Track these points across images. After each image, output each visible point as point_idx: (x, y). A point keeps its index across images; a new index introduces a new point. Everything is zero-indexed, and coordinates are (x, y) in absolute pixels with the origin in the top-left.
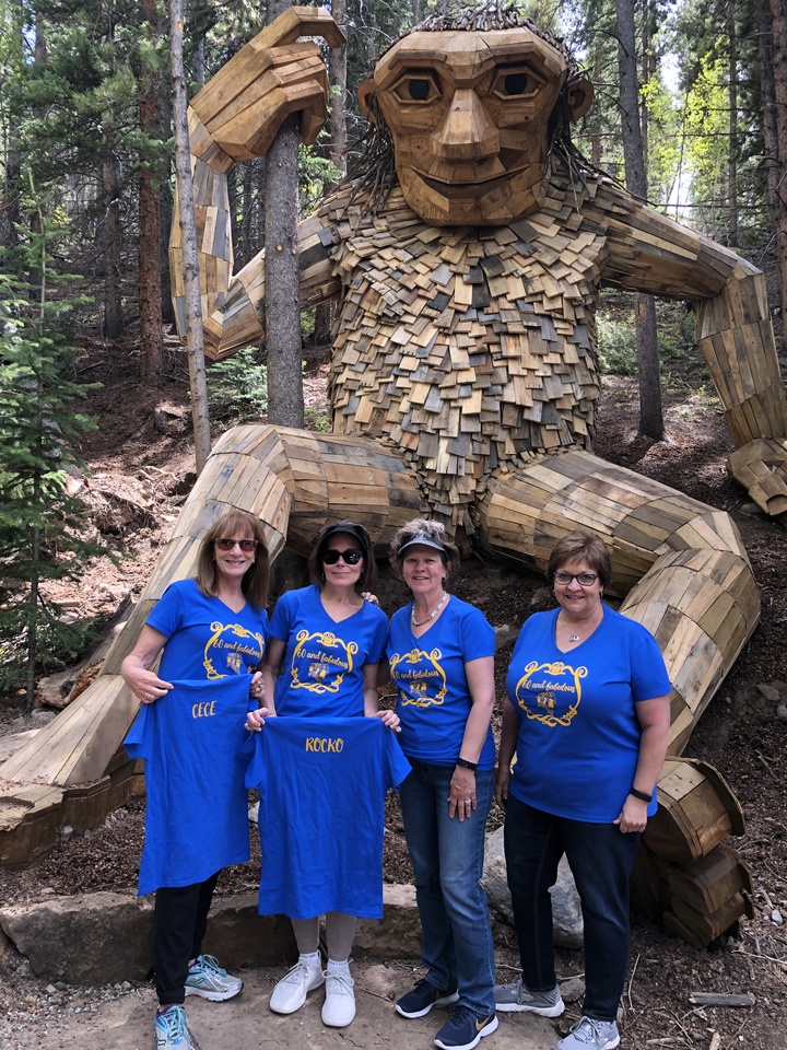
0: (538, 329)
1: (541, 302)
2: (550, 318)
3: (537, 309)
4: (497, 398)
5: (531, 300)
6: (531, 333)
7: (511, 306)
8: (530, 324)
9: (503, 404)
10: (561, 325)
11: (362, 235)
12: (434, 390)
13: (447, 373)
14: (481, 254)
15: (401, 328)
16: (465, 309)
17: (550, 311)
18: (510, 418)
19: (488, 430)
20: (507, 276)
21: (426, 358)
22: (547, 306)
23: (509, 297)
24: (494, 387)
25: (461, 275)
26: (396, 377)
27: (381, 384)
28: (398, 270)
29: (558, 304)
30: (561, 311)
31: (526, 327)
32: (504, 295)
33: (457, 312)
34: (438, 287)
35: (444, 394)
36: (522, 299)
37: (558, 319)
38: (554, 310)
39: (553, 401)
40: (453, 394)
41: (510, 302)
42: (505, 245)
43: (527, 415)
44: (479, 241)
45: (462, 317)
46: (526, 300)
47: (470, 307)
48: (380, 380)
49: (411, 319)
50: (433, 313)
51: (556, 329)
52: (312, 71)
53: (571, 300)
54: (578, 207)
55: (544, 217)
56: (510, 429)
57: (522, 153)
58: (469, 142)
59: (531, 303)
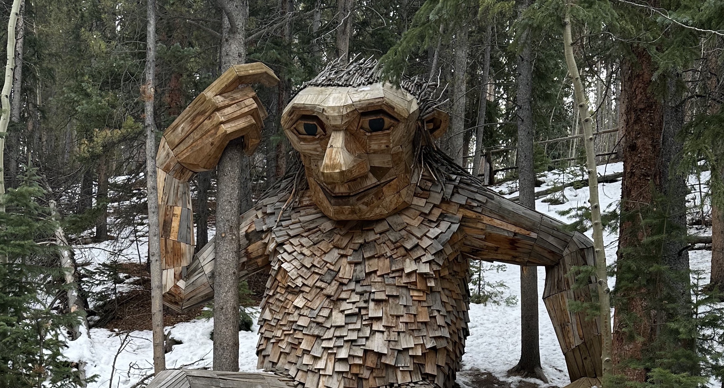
0: (397, 297)
1: (401, 277)
2: (407, 288)
3: (398, 281)
4: (362, 347)
5: (393, 275)
6: (391, 300)
7: (380, 279)
8: (391, 293)
9: (366, 351)
10: (416, 294)
11: (282, 226)
12: (318, 341)
13: (328, 328)
14: (362, 241)
15: (301, 295)
16: (347, 282)
17: (407, 283)
18: (371, 362)
19: (355, 370)
20: (379, 257)
21: (314, 318)
22: (405, 280)
23: (379, 273)
24: (360, 340)
25: (346, 256)
26: (295, 330)
27: (285, 335)
28: (302, 253)
29: (413, 279)
30: (415, 283)
31: (388, 295)
32: (375, 272)
33: (342, 284)
34: (328, 265)
35: (325, 344)
36: (388, 274)
37: (413, 290)
38: (410, 283)
39: (407, 350)
40: (331, 344)
41: (378, 276)
42: (380, 234)
43: (383, 360)
44: (362, 230)
45: (345, 288)
46: (390, 275)
47: (350, 280)
48: (285, 333)
49: (307, 289)
50: (323, 285)
51: (412, 296)
52: (247, 110)
53: (423, 275)
54: (438, 202)
55: (411, 212)
56: (372, 370)
57: (389, 169)
58: (338, 171)
59: (394, 277)
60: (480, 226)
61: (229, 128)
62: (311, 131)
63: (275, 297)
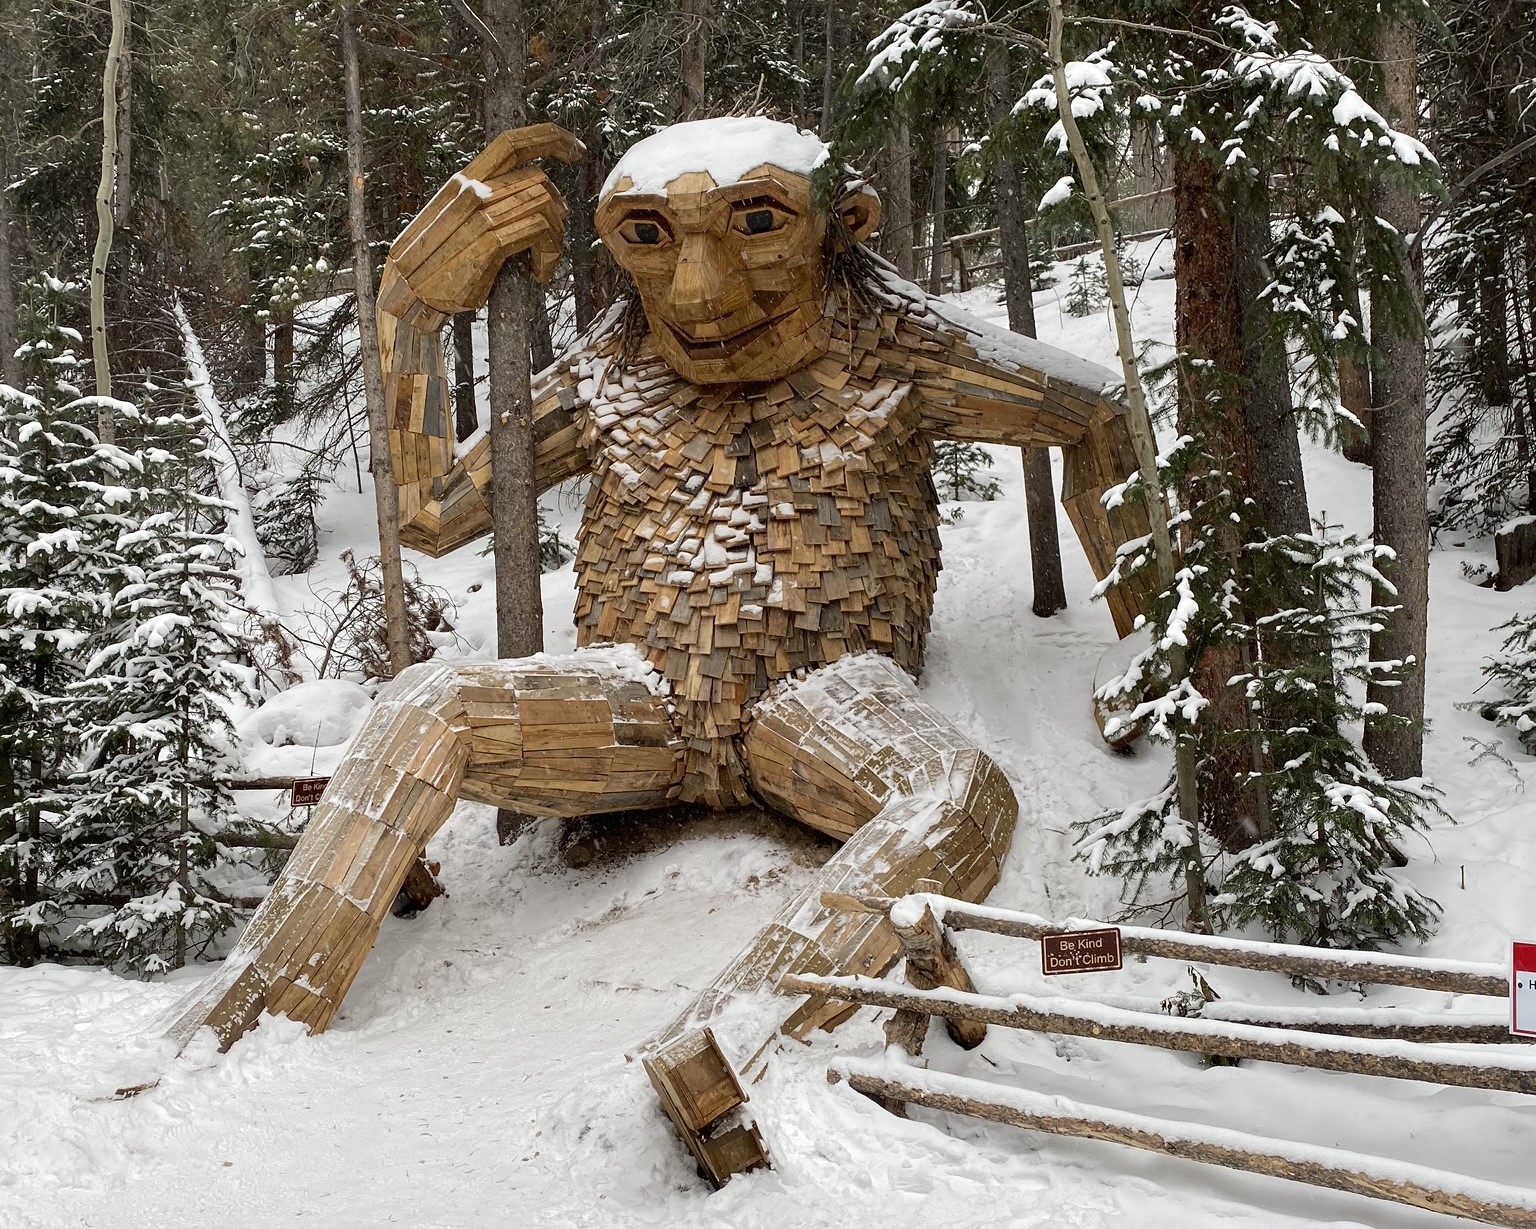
0: (814, 512)
1: (819, 477)
2: (830, 497)
5: (806, 475)
6: (804, 518)
8: (803, 507)
9: (767, 610)
10: (846, 505)
11: (606, 397)
12: (683, 598)
13: (698, 573)
14: (748, 419)
15: (647, 518)
16: (724, 490)
17: (829, 488)
18: (778, 626)
19: (751, 643)
20: (778, 445)
21: (673, 556)
22: (825, 482)
24: (756, 590)
25: (722, 446)
26: (641, 579)
27: (625, 588)
28: (645, 445)
29: (839, 480)
30: (843, 487)
31: (800, 510)
32: (774, 471)
33: (717, 494)
34: (692, 463)
35: (693, 601)
36: (796, 474)
37: (840, 498)
38: (834, 487)
39: (837, 602)
40: (704, 601)
41: (781, 478)
42: (779, 405)
43: (799, 623)
44: (747, 400)
45: (723, 501)
46: (800, 476)
47: (731, 488)
48: (623, 584)
49: (658, 507)
51: (840, 510)
52: (533, 204)
53: (857, 473)
54: (872, 348)
55: (829, 364)
56: (780, 640)
57: (784, 294)
58: (698, 301)
59: (807, 479)
60: (947, 384)
61: (505, 236)
62: (648, 237)
63: (601, 523)
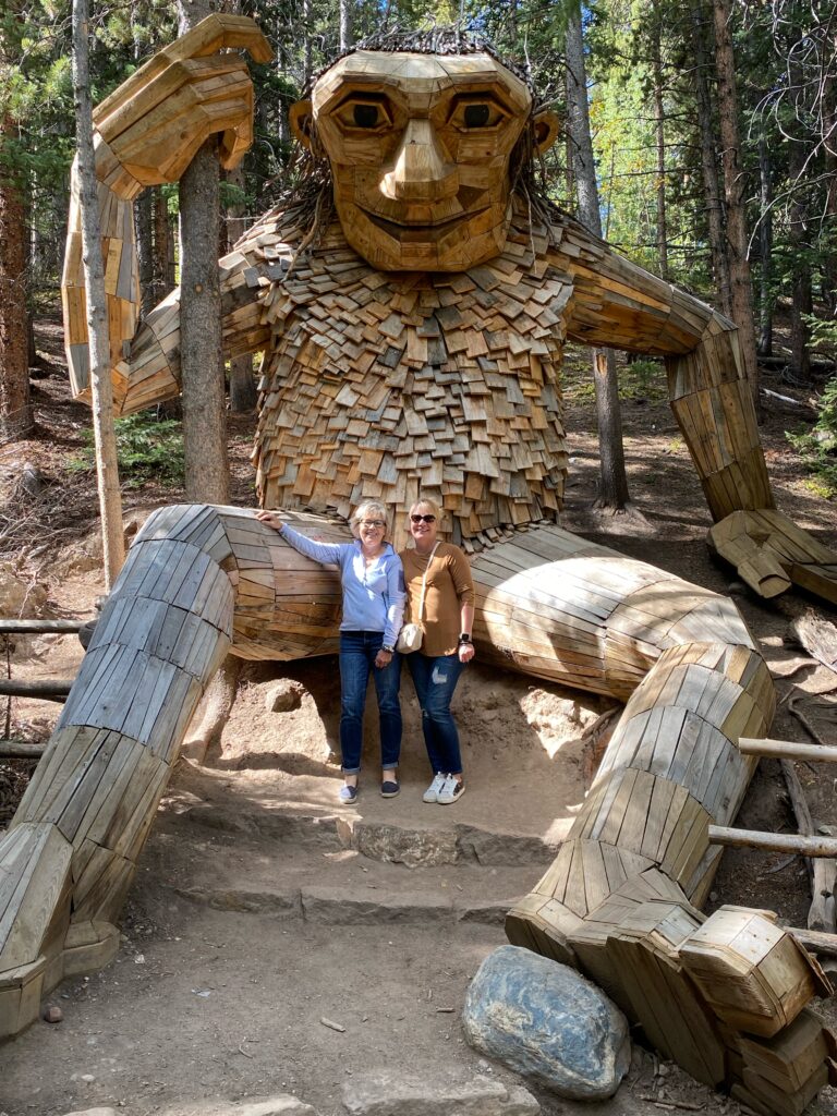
0: (503, 390)
2: (515, 377)
3: (501, 367)
4: (460, 468)
7: (473, 364)
9: (466, 474)
10: (528, 386)
11: (297, 278)
12: (388, 460)
13: (402, 439)
14: (435, 304)
17: (516, 370)
19: (451, 504)
20: (466, 330)
21: (376, 422)
23: (470, 354)
24: (456, 456)
25: (414, 327)
26: (343, 443)
31: (490, 388)
33: (412, 370)
34: (388, 340)
37: (524, 379)
44: (433, 288)
47: (425, 365)
50: (385, 371)
52: (237, 87)
53: (538, 357)
54: (542, 252)
55: (504, 264)
57: (481, 192)
58: (427, 180)
59: (495, 361)
61: (211, 112)
